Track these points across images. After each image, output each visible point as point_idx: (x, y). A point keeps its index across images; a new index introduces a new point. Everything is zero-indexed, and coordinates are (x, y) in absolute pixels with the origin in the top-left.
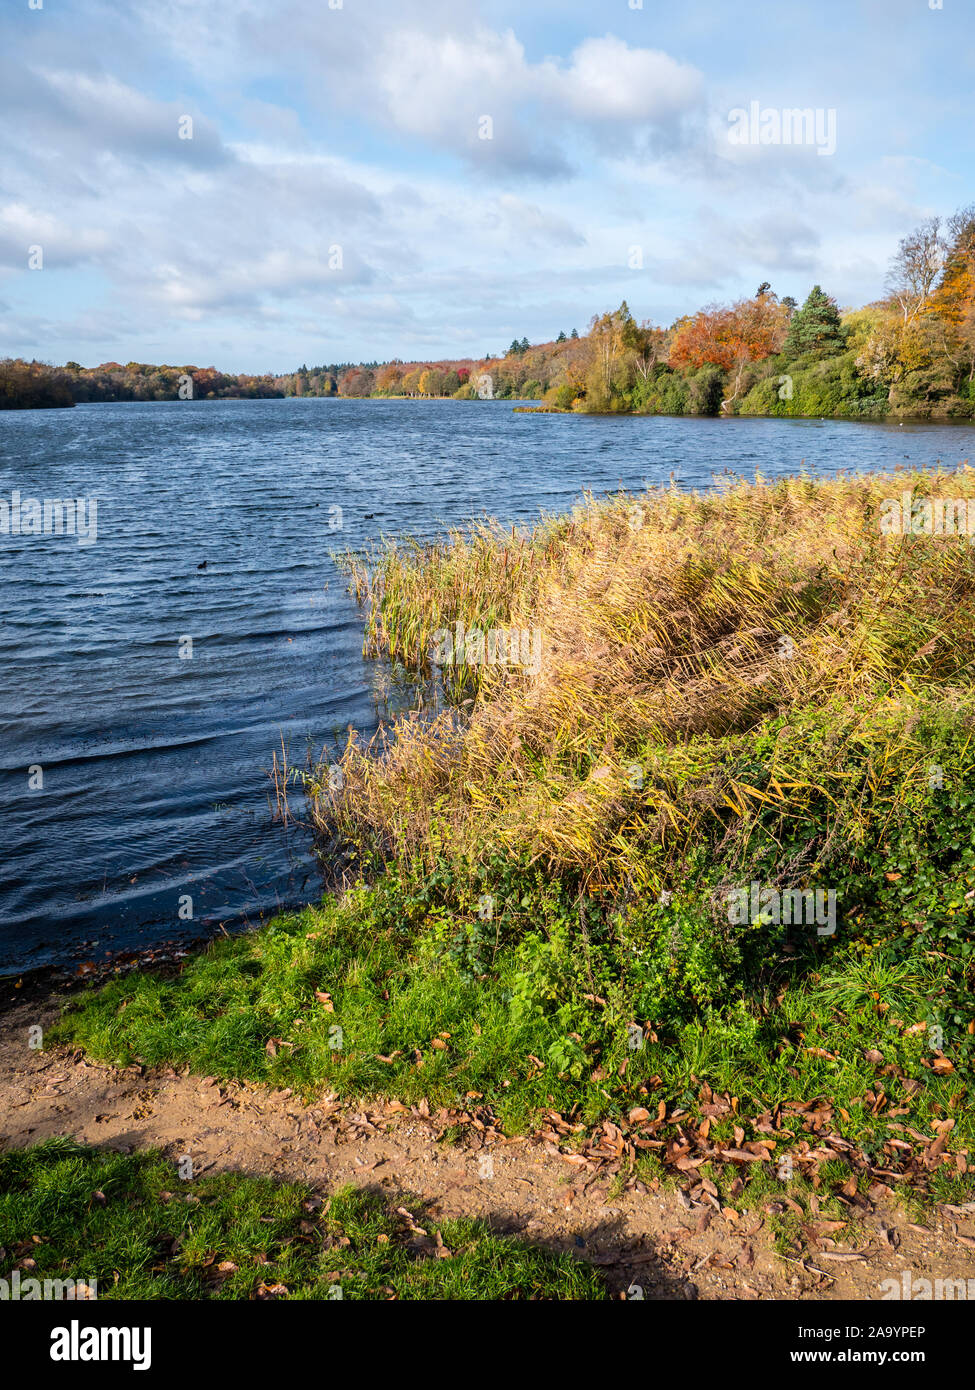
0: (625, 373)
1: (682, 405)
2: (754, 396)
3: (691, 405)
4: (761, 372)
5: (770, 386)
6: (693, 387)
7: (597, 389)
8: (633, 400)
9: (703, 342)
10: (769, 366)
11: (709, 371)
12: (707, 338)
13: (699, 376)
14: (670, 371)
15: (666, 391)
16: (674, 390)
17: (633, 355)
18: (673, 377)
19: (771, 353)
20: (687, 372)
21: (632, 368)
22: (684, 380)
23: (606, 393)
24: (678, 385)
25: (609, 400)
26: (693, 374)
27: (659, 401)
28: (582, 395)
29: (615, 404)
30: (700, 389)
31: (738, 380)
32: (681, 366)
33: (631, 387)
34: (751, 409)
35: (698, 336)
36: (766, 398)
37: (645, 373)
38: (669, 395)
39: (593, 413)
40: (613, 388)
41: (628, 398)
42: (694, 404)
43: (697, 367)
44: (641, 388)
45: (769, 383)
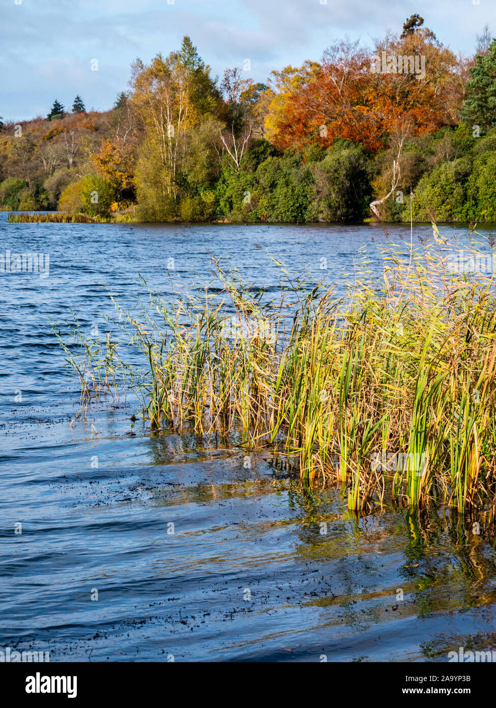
0: (203, 156)
1: (302, 208)
2: (425, 191)
3: (318, 208)
4: (432, 153)
5: (451, 174)
6: (320, 179)
7: (156, 183)
8: (217, 202)
9: (330, 106)
10: (444, 144)
11: (345, 153)
12: (336, 100)
13: (329, 159)
14: (276, 153)
15: (273, 185)
16: (287, 184)
17: (212, 126)
18: (284, 162)
19: (441, 125)
20: (307, 153)
21: (214, 148)
22: (305, 167)
23: (171, 190)
24: (295, 176)
25: (178, 200)
26: (319, 158)
27: (264, 202)
28: (128, 195)
29: (187, 208)
30: (333, 181)
31: (396, 166)
32: (296, 145)
33: (213, 180)
34: (422, 213)
35: (320, 98)
36: (446, 194)
37: (236, 156)
38: (280, 191)
39: (150, 221)
40: (181, 181)
41: (208, 197)
42: (323, 206)
43: (324, 145)
44: (232, 181)
45: (450, 169)
